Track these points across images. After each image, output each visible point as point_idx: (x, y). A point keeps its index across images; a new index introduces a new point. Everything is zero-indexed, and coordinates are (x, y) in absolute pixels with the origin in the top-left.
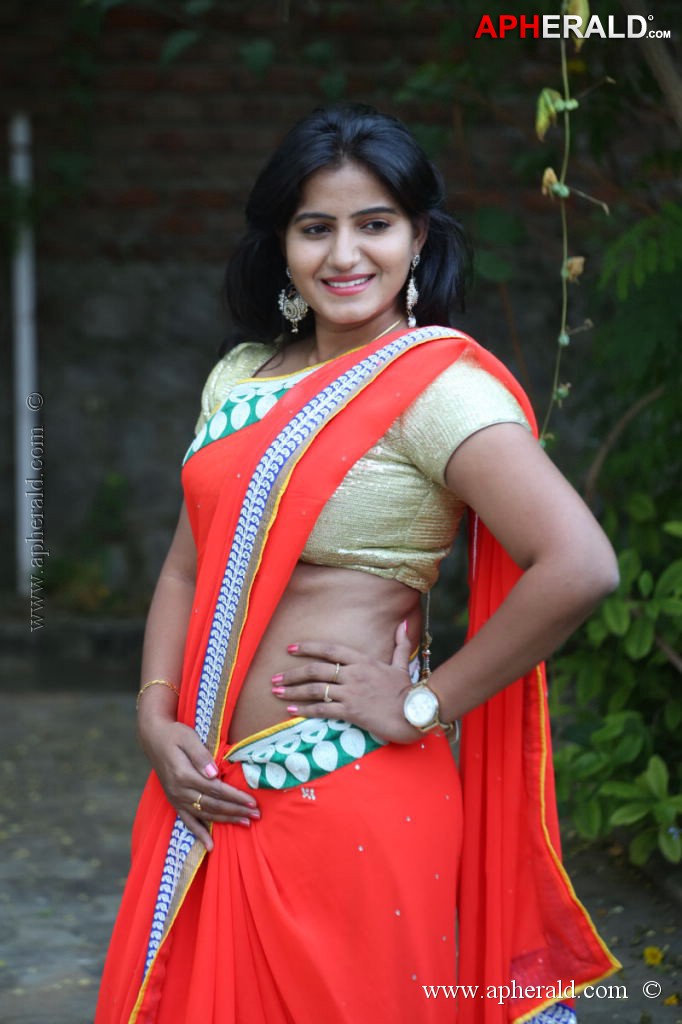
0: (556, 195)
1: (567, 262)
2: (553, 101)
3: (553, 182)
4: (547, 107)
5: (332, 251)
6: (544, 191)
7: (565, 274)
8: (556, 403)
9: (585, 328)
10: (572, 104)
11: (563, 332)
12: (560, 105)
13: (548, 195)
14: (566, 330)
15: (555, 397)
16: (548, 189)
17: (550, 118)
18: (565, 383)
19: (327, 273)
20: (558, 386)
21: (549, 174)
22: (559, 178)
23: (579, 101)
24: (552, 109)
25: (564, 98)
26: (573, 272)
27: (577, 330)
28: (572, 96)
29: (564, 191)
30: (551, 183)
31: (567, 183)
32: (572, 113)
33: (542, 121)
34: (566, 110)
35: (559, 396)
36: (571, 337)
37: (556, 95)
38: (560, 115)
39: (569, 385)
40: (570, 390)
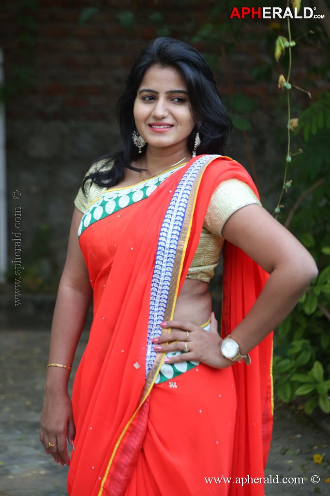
0: (285, 88)
1: (290, 121)
2: (283, 42)
3: (283, 81)
4: (280, 45)
5: (154, 109)
6: (279, 86)
7: (289, 127)
8: (285, 190)
9: (299, 153)
10: (293, 44)
11: (288, 155)
12: (287, 44)
13: (281, 88)
14: (290, 154)
15: (284, 187)
16: (281, 85)
17: (282, 51)
18: (289, 180)
19: (151, 121)
20: (286, 182)
21: (282, 78)
22: (286, 80)
23: (296, 42)
24: (283, 46)
25: (288, 41)
26: (293, 125)
27: (295, 154)
28: (293, 39)
29: (289, 86)
30: (282, 82)
31: (290, 82)
32: (293, 48)
33: (278, 52)
34: (290, 46)
35: (286, 186)
36: (292, 158)
37: (285, 39)
38: (287, 49)
39: (291, 181)
40: (292, 183)
